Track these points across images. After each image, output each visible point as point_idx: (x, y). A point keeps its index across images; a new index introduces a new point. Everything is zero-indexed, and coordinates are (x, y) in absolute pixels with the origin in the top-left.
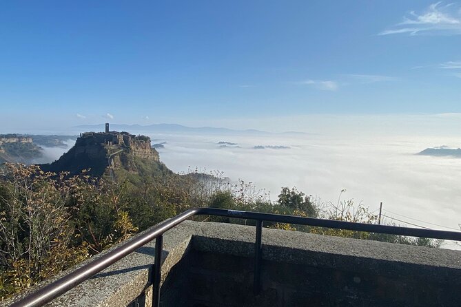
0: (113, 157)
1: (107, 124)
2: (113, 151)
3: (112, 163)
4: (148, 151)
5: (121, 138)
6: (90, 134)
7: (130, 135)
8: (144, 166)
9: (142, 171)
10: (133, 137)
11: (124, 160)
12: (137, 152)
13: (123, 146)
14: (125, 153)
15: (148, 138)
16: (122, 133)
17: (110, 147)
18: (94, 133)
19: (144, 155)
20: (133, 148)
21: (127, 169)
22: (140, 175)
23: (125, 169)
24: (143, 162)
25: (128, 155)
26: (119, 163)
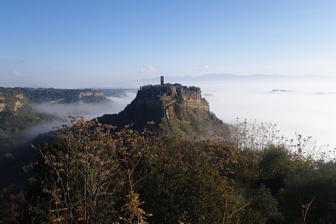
0: (167, 107)
1: (162, 77)
2: (168, 102)
3: (167, 113)
4: (198, 101)
5: (174, 90)
6: (148, 86)
7: (182, 87)
8: (195, 116)
9: (194, 121)
10: (185, 88)
11: (177, 110)
12: (189, 103)
13: (176, 97)
14: (177, 104)
15: (199, 89)
16: (176, 85)
17: (165, 98)
18: (151, 86)
19: (195, 105)
20: (185, 98)
21: (180, 118)
22: (191, 124)
23: (178, 118)
24: (194, 112)
25: (181, 106)
26: (173, 113)
